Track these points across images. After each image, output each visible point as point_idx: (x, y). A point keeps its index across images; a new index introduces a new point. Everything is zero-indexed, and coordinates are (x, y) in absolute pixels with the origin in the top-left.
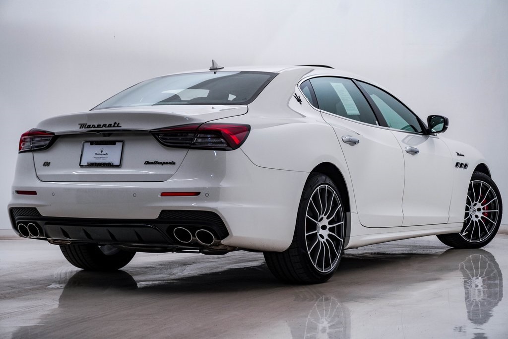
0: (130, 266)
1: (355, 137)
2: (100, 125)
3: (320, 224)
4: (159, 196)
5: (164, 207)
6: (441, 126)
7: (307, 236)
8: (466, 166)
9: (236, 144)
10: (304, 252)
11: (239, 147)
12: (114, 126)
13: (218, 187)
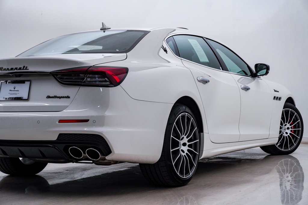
0: (45, 171)
1: (207, 78)
2: (13, 68)
3: (182, 142)
4: (57, 123)
5: (61, 131)
6: (264, 71)
7: (172, 151)
8: (280, 99)
9: (117, 82)
10: (170, 163)
11: (119, 85)
12: (23, 69)
13: (103, 116)
